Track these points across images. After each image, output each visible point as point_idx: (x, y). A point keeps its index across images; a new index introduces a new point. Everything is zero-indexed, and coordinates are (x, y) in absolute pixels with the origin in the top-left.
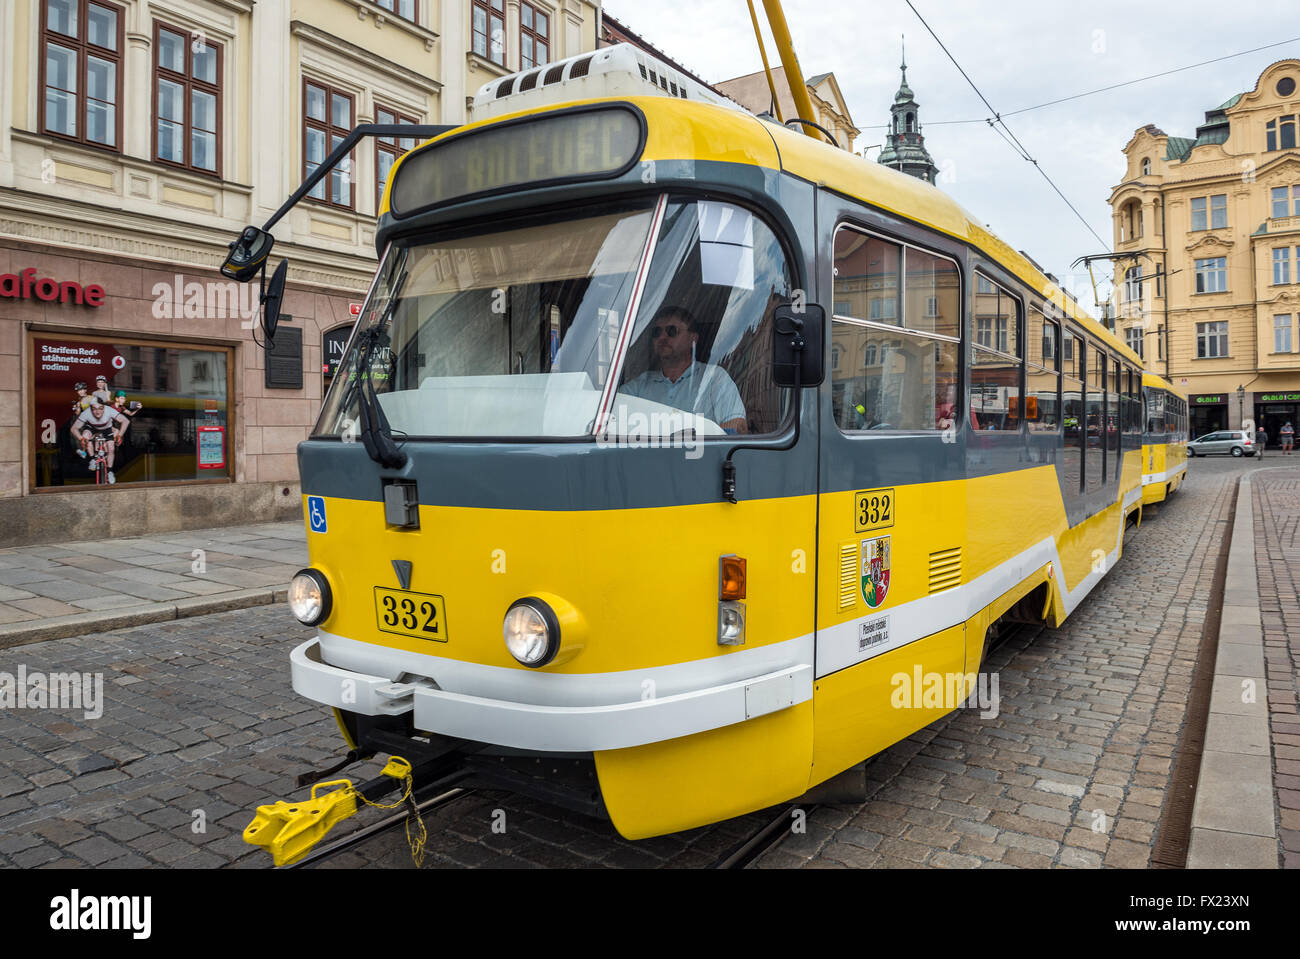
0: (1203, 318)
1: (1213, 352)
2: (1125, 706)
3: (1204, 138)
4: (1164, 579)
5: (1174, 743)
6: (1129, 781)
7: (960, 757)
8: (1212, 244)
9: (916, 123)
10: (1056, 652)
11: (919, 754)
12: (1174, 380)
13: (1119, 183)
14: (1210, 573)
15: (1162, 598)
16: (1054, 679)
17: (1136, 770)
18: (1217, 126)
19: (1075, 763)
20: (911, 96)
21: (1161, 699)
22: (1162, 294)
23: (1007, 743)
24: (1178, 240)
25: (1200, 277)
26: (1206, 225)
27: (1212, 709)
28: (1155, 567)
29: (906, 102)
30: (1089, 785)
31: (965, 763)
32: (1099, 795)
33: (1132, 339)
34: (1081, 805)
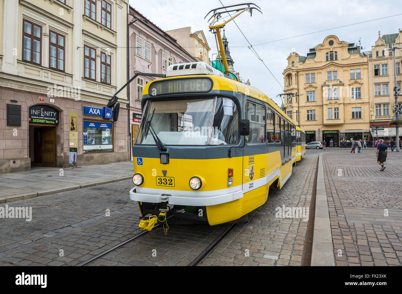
0: (309, 109)
1: (311, 119)
2: (289, 228)
3: (309, 56)
4: (299, 187)
5: (304, 240)
6: (291, 254)
7: (240, 248)
8: (311, 88)
9: (228, 48)
10: (269, 211)
11: (227, 248)
12: (301, 127)
13: (286, 68)
14: (312, 184)
15: (299, 193)
16: (268, 220)
17: (293, 250)
18: (313, 53)
19: (275, 248)
20: (226, 39)
21: (300, 225)
22: (298, 102)
23: (254, 243)
24: (302, 86)
25: (308, 97)
26: (309, 82)
27: (315, 228)
28: (296, 183)
29: (224, 41)
30: (279, 255)
31: (241, 250)
32: (283, 259)
33: (289, 114)
34: (277, 262)
